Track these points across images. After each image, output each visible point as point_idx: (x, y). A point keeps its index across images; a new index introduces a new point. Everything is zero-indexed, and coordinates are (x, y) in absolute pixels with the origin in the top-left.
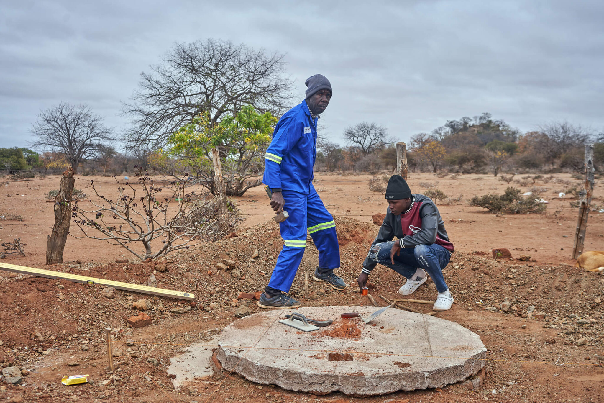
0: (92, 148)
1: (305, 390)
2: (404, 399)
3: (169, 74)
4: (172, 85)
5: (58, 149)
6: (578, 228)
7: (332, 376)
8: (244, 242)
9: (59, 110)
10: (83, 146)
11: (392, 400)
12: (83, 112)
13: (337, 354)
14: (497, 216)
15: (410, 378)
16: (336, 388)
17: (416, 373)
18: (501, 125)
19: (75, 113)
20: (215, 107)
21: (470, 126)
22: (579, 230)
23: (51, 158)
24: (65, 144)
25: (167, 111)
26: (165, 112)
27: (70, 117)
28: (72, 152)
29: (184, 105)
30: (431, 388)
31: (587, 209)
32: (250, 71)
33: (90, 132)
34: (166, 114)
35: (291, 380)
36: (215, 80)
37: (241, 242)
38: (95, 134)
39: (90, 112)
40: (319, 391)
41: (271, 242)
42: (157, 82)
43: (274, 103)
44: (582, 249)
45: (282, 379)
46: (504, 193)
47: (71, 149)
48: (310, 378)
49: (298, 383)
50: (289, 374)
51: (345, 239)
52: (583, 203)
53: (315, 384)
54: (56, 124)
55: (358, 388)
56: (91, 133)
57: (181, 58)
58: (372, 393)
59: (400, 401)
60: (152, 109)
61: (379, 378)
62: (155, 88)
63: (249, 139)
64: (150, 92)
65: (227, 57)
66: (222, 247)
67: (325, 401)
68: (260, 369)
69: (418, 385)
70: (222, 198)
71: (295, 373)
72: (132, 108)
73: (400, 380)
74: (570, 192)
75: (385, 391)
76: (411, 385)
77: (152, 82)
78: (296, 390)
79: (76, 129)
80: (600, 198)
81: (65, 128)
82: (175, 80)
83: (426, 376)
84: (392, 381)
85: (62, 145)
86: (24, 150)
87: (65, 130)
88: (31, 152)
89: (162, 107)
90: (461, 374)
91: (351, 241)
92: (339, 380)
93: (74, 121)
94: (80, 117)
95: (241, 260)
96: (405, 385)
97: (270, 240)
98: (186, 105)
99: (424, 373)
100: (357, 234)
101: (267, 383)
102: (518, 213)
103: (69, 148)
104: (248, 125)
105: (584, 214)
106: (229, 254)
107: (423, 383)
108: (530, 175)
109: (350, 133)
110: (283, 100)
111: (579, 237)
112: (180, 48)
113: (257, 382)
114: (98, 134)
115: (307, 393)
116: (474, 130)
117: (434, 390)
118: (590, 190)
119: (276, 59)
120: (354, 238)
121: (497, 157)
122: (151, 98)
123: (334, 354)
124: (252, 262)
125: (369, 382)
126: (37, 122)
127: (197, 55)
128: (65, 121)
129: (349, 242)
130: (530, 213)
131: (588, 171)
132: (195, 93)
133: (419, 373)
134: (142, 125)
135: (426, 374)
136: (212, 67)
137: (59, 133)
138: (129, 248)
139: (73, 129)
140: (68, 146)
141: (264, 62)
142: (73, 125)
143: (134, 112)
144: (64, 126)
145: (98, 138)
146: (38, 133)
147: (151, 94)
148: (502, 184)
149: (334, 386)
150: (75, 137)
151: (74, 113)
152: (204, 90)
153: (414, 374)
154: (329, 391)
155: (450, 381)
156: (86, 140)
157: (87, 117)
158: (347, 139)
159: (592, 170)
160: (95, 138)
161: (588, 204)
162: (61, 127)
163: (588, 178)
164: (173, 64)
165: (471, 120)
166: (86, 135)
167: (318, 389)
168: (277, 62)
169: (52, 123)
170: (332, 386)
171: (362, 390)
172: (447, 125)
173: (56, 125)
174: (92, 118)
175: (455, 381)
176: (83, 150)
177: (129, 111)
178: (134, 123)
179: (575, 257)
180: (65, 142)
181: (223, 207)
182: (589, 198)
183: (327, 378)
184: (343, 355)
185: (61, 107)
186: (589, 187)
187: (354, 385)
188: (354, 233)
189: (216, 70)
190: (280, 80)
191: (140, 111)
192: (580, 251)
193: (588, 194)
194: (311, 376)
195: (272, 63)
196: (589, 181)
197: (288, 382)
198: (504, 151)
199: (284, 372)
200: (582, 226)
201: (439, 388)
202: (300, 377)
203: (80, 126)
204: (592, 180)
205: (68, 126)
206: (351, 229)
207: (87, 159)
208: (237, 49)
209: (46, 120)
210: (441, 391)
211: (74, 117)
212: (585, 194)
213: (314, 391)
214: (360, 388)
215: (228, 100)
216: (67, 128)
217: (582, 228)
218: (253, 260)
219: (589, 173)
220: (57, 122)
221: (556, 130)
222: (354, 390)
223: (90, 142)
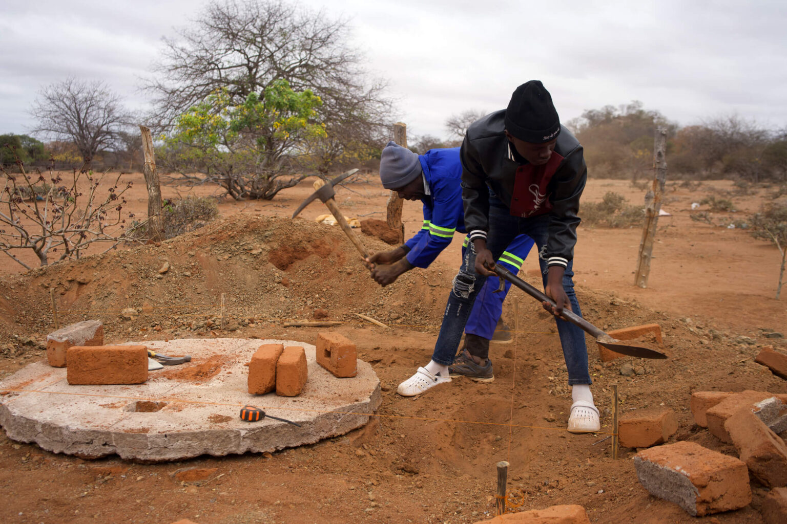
0: (110, 137)
1: (68, 452)
2: (211, 467)
3: (199, 39)
4: (203, 53)
5: (65, 137)
6: (643, 243)
7: (103, 433)
8: (153, 251)
9: (66, 86)
10: (99, 132)
11: (193, 468)
12: (98, 89)
13: (149, 402)
14: (585, 230)
15: (217, 437)
16: (108, 450)
17: (228, 431)
18: (656, 117)
19: (88, 90)
20: (261, 85)
21: (614, 118)
22: (643, 247)
23: (60, 148)
24: (74, 131)
25: (196, 88)
26: (194, 90)
27: (80, 95)
28: (83, 142)
29: (217, 81)
30: (254, 452)
31: (653, 218)
32: (307, 36)
33: (106, 116)
34: (194, 92)
35: (51, 437)
36: (261, 49)
37: (149, 252)
38: (114, 118)
39: (107, 90)
40: (86, 454)
41: (192, 253)
42: (182, 50)
43: (340, 80)
44: (648, 272)
45: (41, 435)
46: (602, 201)
47: (83, 137)
48: (73, 434)
49: (58, 442)
50: (50, 429)
51: (304, 251)
52: (649, 210)
53: (80, 443)
54: (62, 103)
55: (138, 450)
56: (108, 116)
57: (215, 18)
58: (158, 458)
59: (203, 469)
60: (178, 85)
61: (168, 437)
62: (180, 57)
63: (279, 124)
64: (174, 62)
65: (275, 17)
66: (119, 256)
67: (95, 468)
68: (18, 421)
69: (231, 447)
70: (154, 194)
71: (55, 428)
72: (150, 84)
73: (202, 440)
74: (706, 202)
75: (179, 456)
76: (220, 448)
77: (177, 50)
78: (56, 452)
79: (89, 111)
80: (746, 211)
81: (75, 110)
82: (206, 47)
83: (242, 435)
84: (190, 442)
85: (70, 132)
86: (24, 137)
87: (74, 112)
88: (33, 140)
89: (189, 82)
90: (309, 434)
91: (313, 253)
92: (113, 439)
93: (86, 101)
94: (95, 96)
95: (143, 275)
96: (210, 447)
97: (191, 250)
98: (220, 81)
99: (241, 431)
100: (324, 245)
101: (25, 440)
102: (617, 226)
103: (80, 136)
104: (279, 106)
105: (650, 225)
106: (125, 267)
107: (238, 445)
108: (677, 182)
109: (452, 124)
110: (349, 76)
111: (643, 256)
112: (213, 4)
113: (14, 439)
114: (118, 118)
115: (73, 457)
116: (620, 123)
117: (259, 454)
118: (660, 193)
119: (342, 22)
120: (317, 250)
121: (638, 157)
122: (174, 71)
123: (145, 403)
124: (158, 278)
125: (152, 442)
126: (36, 101)
127: (236, 14)
128: (75, 101)
129: (310, 255)
130: (633, 228)
131: (658, 166)
132: (235, 65)
133: (232, 431)
134: (163, 105)
135: (243, 433)
136: (255, 31)
137: (67, 116)
138: (16, 258)
139: (85, 111)
140: (79, 134)
141: (325, 25)
142: (84, 106)
143: (152, 89)
144: (73, 107)
145: (118, 123)
146: (38, 115)
147: (174, 66)
148: (633, 192)
149: (107, 447)
150: (88, 122)
151: (85, 91)
152: (246, 62)
153: (225, 432)
154: (100, 454)
155: (289, 443)
156: (103, 125)
157: (104, 96)
158: (450, 130)
159: (662, 164)
160: (114, 123)
161: (655, 211)
162: (70, 109)
163: (657, 176)
164: (203, 25)
165: (616, 110)
166: (102, 119)
167: (85, 450)
168: (343, 26)
169: (57, 103)
170: (104, 447)
171: (143, 453)
172: (584, 116)
173: (62, 106)
174: (110, 98)
175: (299, 444)
176: (98, 139)
177: (145, 86)
178: (154, 102)
179: (638, 284)
180: (75, 129)
181: (156, 207)
182: (657, 203)
183: (96, 435)
184: (157, 403)
185: (68, 82)
186: (658, 188)
187: (132, 446)
188: (318, 243)
189: (261, 36)
190: (347, 49)
191: (160, 87)
192: (644, 275)
193: (656, 198)
194: (75, 433)
195: (336, 27)
196: (658, 180)
197: (48, 439)
198: (646, 150)
199: (44, 426)
200: (647, 241)
201: (267, 453)
202: (61, 433)
203: (94, 107)
204: (662, 179)
205: (78, 107)
206: (315, 238)
207: (105, 150)
208: (289, 7)
209: (49, 98)
210: (270, 457)
211: (85, 95)
212: (652, 198)
213: (80, 453)
214: (140, 450)
215: (279, 75)
216: (77, 110)
217: (648, 244)
218: (159, 276)
219: (659, 169)
220: (63, 102)
221: (722, 124)
222: (133, 453)
223: (108, 129)
